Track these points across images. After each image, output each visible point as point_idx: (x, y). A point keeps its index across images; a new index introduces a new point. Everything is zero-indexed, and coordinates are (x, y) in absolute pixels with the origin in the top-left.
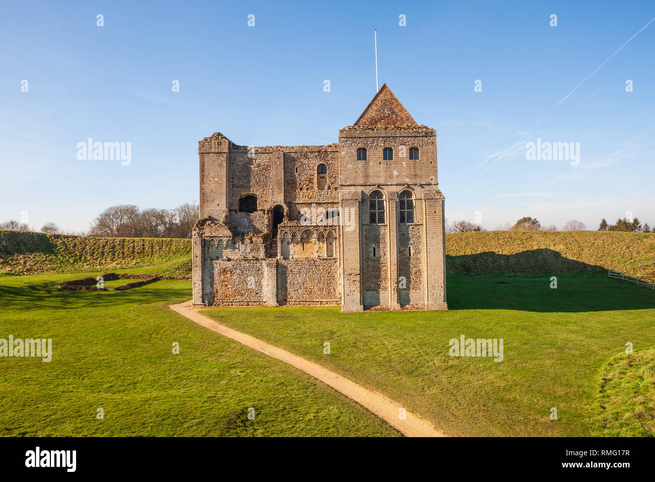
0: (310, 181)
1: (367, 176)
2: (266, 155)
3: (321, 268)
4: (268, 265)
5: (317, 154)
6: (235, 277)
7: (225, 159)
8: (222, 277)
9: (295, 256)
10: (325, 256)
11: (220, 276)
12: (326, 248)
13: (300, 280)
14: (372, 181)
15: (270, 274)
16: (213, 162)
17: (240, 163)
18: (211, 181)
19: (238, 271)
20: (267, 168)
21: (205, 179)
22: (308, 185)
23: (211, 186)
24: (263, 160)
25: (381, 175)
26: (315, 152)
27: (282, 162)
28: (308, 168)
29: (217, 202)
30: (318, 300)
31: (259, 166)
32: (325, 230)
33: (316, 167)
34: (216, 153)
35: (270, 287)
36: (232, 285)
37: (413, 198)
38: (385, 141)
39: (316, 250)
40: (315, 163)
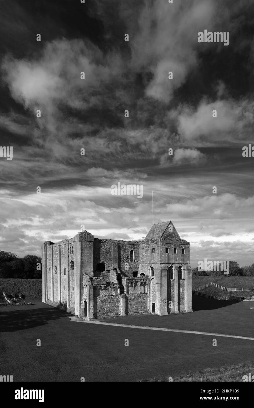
0: (127, 257)
1: (168, 260)
2: (109, 244)
3: (142, 297)
4: (122, 297)
5: (130, 245)
6: (108, 303)
7: (93, 245)
8: (102, 304)
9: (132, 293)
10: (143, 292)
11: (101, 304)
12: (143, 289)
13: (134, 303)
14: (170, 262)
15: (123, 301)
16: (87, 246)
17: (97, 247)
18: (86, 256)
19: (109, 301)
20: (110, 250)
21: (83, 255)
22: (127, 260)
23: (86, 259)
24: (108, 246)
25: (173, 259)
26: (130, 244)
27: (117, 248)
28: (127, 252)
29: (88, 266)
30: (140, 312)
31: (106, 249)
32: (143, 281)
33: (130, 252)
34: (88, 241)
35: (123, 307)
36: (106, 308)
37: (181, 269)
38: (174, 246)
39: (139, 289)
40: (129, 250)
